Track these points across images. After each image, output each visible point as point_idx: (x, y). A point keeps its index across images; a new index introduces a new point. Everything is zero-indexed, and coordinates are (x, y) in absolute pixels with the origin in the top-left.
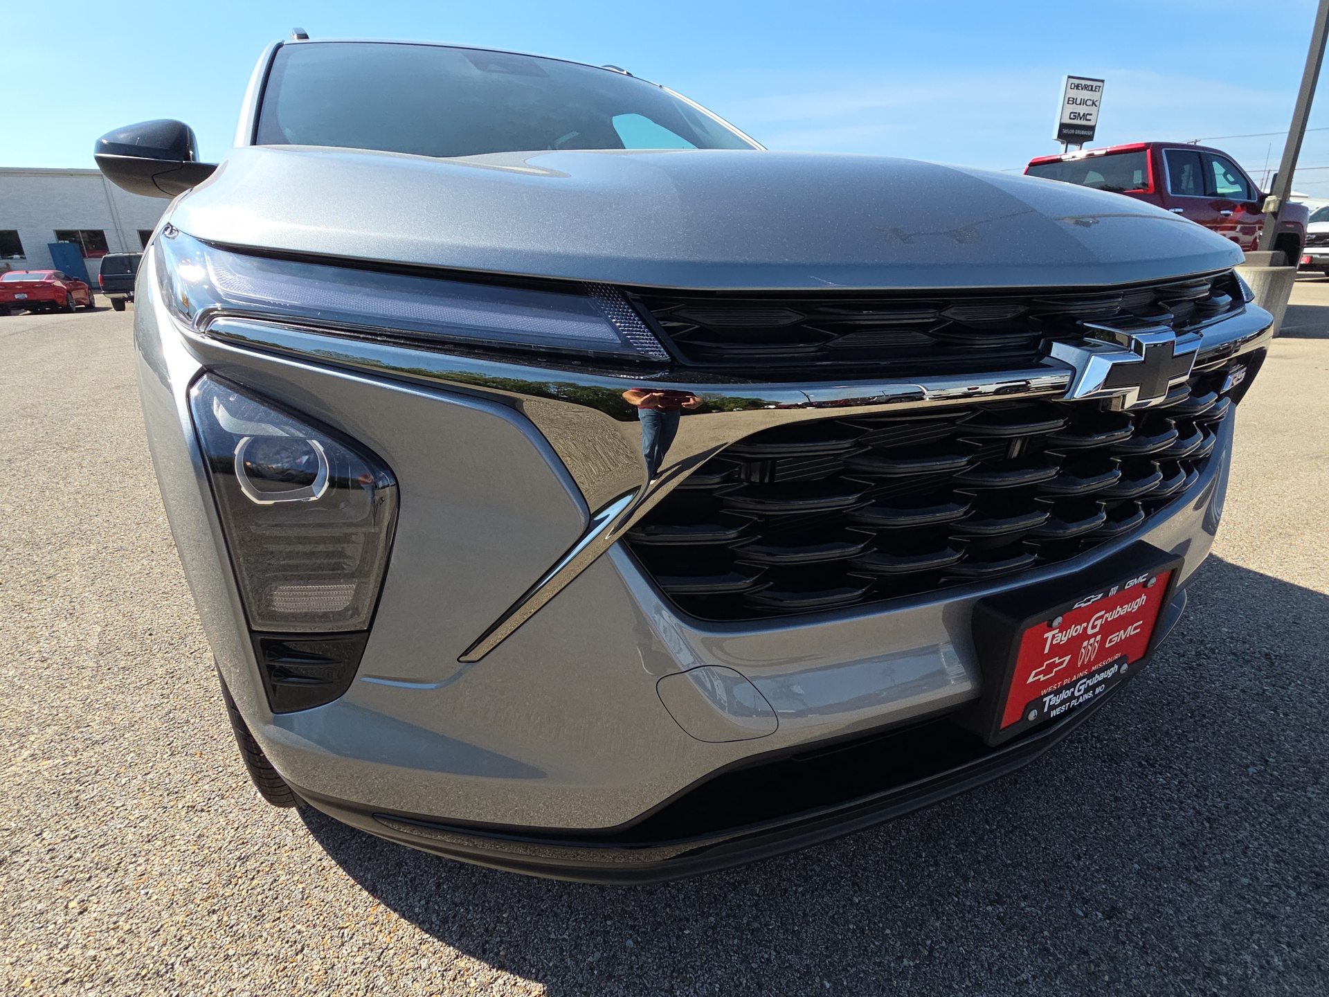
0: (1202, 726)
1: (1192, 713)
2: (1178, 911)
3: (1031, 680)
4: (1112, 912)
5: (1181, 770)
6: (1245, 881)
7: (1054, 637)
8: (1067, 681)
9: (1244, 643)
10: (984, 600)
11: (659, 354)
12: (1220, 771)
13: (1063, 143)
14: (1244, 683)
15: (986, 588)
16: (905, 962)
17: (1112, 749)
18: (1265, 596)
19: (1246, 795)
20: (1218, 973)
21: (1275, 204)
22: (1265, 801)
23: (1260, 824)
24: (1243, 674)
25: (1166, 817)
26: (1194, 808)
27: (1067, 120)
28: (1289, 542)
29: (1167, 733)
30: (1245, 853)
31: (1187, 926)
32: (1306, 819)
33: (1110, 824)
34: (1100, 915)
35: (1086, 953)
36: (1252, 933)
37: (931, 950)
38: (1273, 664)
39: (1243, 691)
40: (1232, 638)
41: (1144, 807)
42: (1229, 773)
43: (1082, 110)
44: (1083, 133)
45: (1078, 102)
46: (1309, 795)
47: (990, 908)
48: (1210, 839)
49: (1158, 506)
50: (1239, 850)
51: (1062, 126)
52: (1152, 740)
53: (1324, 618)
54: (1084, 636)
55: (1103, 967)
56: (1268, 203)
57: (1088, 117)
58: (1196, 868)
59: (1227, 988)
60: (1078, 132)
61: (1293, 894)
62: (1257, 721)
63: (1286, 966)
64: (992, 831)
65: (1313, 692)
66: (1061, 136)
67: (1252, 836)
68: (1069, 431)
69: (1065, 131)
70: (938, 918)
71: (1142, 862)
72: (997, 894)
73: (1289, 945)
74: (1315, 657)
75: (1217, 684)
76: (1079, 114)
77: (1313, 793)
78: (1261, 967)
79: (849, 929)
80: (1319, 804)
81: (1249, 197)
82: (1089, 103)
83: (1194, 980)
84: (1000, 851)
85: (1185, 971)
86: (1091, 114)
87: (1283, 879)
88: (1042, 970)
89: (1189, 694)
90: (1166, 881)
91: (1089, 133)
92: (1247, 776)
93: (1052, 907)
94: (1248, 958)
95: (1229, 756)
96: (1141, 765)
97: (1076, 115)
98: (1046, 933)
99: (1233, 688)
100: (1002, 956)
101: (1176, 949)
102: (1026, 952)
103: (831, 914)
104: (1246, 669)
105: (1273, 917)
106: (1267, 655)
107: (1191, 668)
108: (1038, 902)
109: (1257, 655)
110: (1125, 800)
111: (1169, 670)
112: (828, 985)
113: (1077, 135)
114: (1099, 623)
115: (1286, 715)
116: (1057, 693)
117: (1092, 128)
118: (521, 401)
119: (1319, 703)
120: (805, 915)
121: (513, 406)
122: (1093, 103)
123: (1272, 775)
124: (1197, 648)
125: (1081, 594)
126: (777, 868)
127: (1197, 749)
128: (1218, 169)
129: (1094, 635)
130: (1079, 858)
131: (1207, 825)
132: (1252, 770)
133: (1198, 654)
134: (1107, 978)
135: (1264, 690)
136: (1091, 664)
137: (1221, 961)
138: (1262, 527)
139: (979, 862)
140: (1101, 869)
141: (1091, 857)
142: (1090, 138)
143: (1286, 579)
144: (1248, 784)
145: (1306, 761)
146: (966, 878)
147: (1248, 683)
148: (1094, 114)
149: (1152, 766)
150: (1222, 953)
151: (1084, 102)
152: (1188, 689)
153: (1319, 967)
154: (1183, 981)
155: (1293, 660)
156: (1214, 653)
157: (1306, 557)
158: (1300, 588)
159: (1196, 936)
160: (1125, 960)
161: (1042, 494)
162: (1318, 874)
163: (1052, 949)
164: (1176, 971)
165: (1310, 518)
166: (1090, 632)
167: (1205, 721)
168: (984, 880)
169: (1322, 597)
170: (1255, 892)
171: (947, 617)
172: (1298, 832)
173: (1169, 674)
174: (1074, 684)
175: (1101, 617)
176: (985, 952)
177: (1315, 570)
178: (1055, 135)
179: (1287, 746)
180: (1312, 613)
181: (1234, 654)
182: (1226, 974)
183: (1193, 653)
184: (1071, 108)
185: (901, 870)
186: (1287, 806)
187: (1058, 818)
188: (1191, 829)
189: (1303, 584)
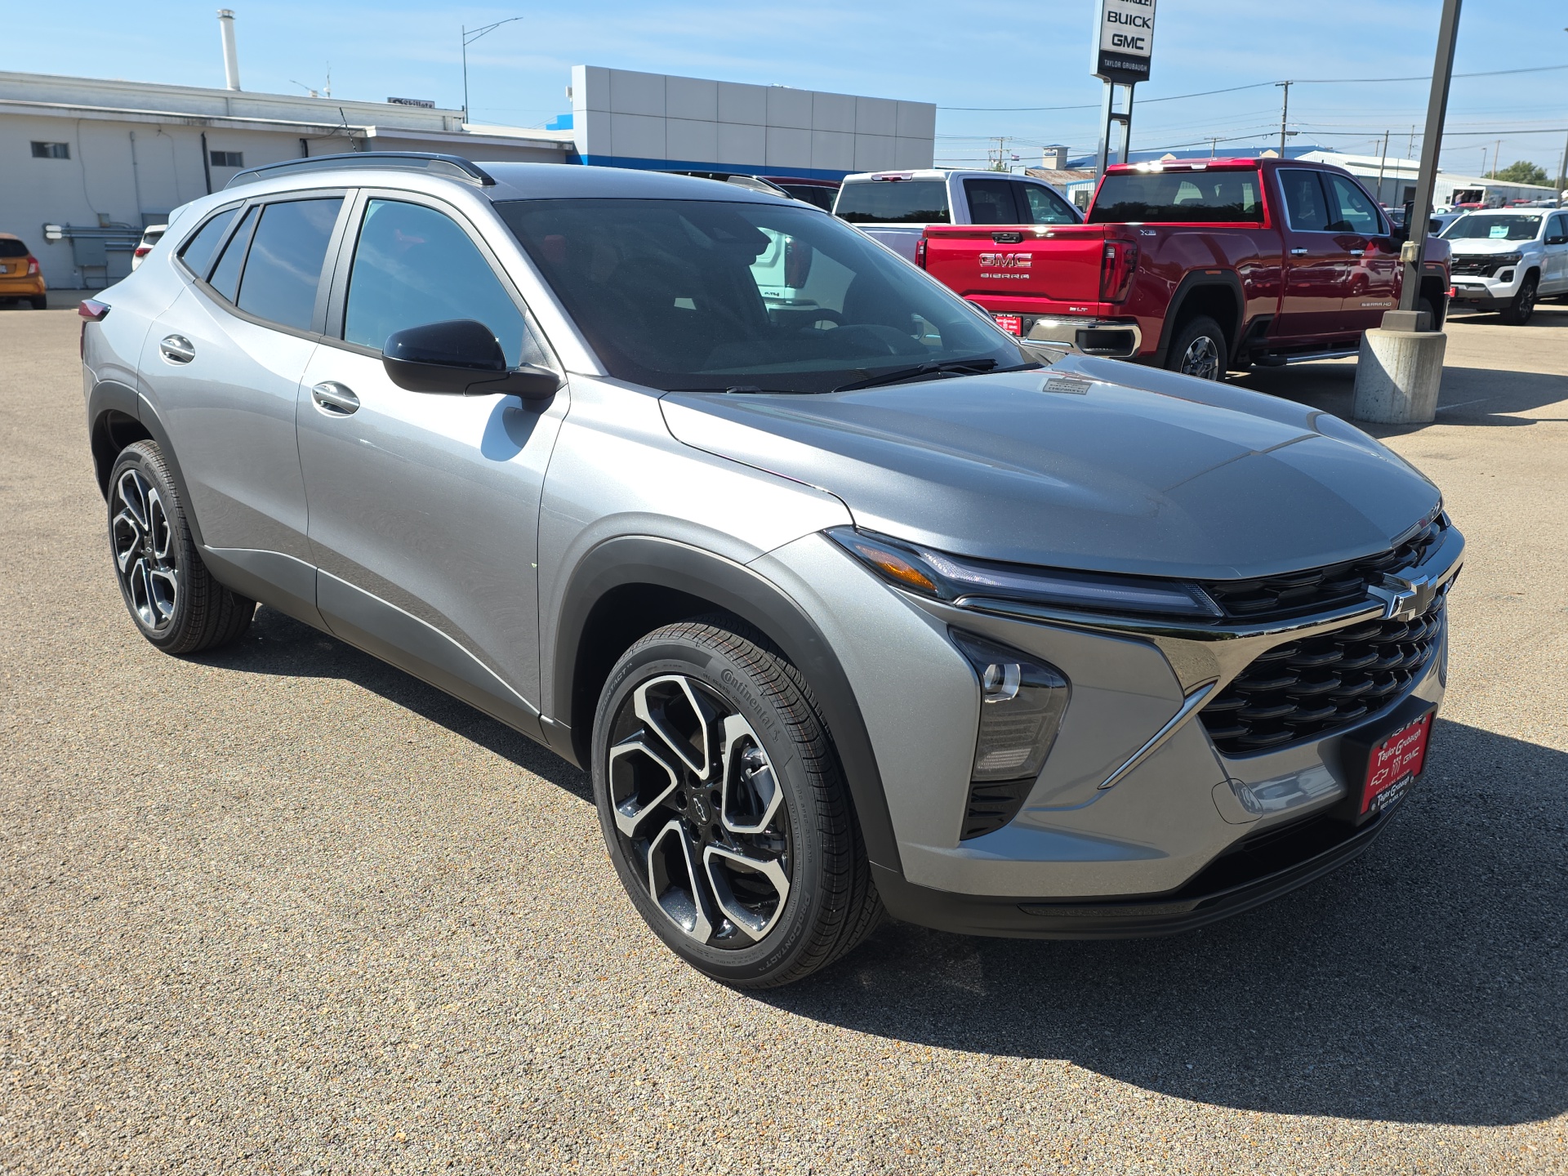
0: (1444, 853)
1: (1435, 844)
2: (1454, 962)
3: (1372, 784)
4: (1414, 969)
5: (1437, 884)
6: (1491, 941)
7: (1383, 756)
8: (1387, 786)
9: (1462, 787)
10: (1346, 735)
11: (1219, 614)
12: (1463, 880)
13: (1106, 81)
14: (1467, 819)
15: (1347, 728)
16: (1296, 1013)
17: (1385, 876)
18: (1472, 746)
19: (1482, 893)
20: (1484, 988)
21: (1413, 251)
22: (1495, 895)
23: (1495, 909)
24: (1466, 812)
25: (1433, 914)
26: (1451, 906)
27: (1109, 47)
28: (1483, 694)
29: (1420, 861)
30: (1488, 927)
31: (1462, 969)
32: (1524, 903)
33: (1398, 922)
34: (1408, 972)
35: (1405, 991)
36: (1500, 967)
37: (1310, 1005)
38: (1486, 802)
39: (1468, 825)
40: (1452, 785)
41: (1417, 910)
42: (1469, 881)
43: (1130, 31)
44: (1134, 67)
45: (1123, 20)
46: (1524, 888)
47: (1337, 979)
48: (1465, 922)
49: (1417, 670)
50: (1485, 925)
51: (1104, 55)
52: (1412, 867)
53: (1519, 761)
54: (1394, 756)
55: (1417, 996)
56: (1406, 250)
57: (1139, 44)
58: (1459, 939)
59: (1491, 994)
60: (1126, 65)
61: (1521, 944)
62: (1482, 844)
63: (1524, 980)
64: (1320, 938)
65: (1518, 819)
66: (1103, 70)
67: (1491, 916)
68: (1383, 632)
69: (1108, 63)
70: (1306, 989)
71: (1425, 941)
72: (1339, 971)
73: (1523, 970)
74: (1516, 794)
75: (1449, 822)
76: (1126, 38)
77: (1526, 887)
78: (1509, 982)
79: (1251, 1004)
80: (1531, 893)
81: (1381, 231)
82: (1139, 22)
83: (1471, 994)
84: (1331, 948)
85: (1465, 990)
86: (1143, 40)
87: (1514, 937)
88: (1382, 1003)
89: (1429, 831)
90: (1443, 948)
91: (1143, 68)
92: (1481, 881)
93: (1376, 973)
94: (1501, 979)
95: (1467, 870)
96: (1408, 884)
97: (1121, 40)
98: (1378, 986)
99: (1461, 823)
100: (1355, 1001)
101: (1457, 981)
102: (1369, 997)
103: (1234, 997)
104: (1467, 807)
105: (1512, 958)
106: (1481, 795)
107: (1426, 812)
108: (1366, 971)
109: (1473, 796)
110: (1404, 907)
111: (1410, 815)
112: (1254, 1032)
113: (1127, 70)
114: (1400, 747)
115: (1501, 838)
116: (1383, 793)
117: (1146, 61)
118: (1153, 639)
119: (1523, 827)
120: (1217, 1001)
121: (1150, 643)
122: (1145, 23)
123: (1497, 879)
124: (1427, 795)
125: (1394, 728)
126: (1181, 979)
127: (1444, 869)
128: (1341, 192)
129: (1398, 756)
130: (1384, 944)
131: (1461, 914)
132: (1483, 878)
133: (1429, 801)
134: (1421, 1001)
135: (1484, 822)
136: (1397, 775)
137: (1484, 982)
138: (1458, 680)
139: (1319, 956)
140: (1400, 948)
141: (1392, 943)
142: (1145, 76)
143: (1486, 729)
144: (1483, 887)
145: (1519, 867)
146: (1314, 966)
147: (1471, 818)
148: (1148, 39)
149: (1416, 883)
150: (1485, 979)
151: (1131, 20)
152: (1428, 827)
153: (1543, 978)
154: (1466, 995)
155: (1501, 798)
156: (1441, 798)
157: (1499, 708)
158: (1498, 737)
159: (1468, 973)
160: (1429, 991)
161: (1337, 669)
162: (1535, 932)
163: (1384, 993)
164: (1460, 992)
165: (1498, 668)
166: (1397, 753)
167: (1445, 849)
168: (1326, 966)
169: (1516, 744)
170: (1499, 946)
171: (1320, 751)
172: (1519, 910)
173: (1411, 818)
174: (1390, 788)
175: (1401, 744)
176: (1344, 1001)
177: (1508, 719)
178: (1094, 69)
179: (1505, 859)
180: (1510, 758)
181: (1456, 797)
182: (1489, 988)
183: (1425, 799)
184: (1114, 28)
185: (1268, 968)
186: (1510, 896)
187: (1362, 924)
188: (1451, 918)
189: (1499, 732)
